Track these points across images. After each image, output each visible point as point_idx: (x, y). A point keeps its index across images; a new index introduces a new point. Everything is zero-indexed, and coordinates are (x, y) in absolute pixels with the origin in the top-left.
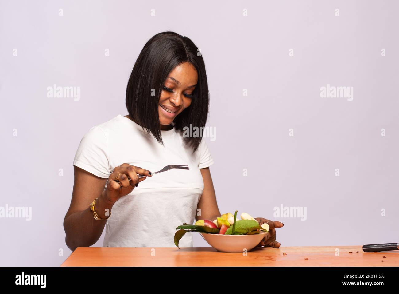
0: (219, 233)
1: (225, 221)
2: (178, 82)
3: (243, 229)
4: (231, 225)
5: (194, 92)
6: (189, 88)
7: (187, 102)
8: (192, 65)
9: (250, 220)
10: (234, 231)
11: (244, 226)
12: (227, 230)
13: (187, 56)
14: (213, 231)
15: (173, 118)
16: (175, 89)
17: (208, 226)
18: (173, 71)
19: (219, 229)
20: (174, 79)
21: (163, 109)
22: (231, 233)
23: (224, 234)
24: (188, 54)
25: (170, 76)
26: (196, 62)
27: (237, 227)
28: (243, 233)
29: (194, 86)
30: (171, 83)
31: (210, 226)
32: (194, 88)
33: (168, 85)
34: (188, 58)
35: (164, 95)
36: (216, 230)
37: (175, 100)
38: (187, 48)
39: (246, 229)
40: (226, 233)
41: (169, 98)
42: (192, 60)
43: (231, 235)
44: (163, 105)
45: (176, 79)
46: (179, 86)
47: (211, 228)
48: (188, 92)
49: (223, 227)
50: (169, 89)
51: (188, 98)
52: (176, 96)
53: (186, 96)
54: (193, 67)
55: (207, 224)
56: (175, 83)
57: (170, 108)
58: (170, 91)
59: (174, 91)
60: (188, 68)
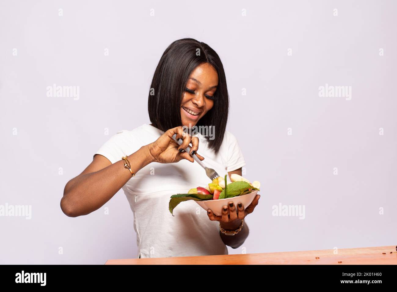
0: (212, 199)
1: (217, 186)
2: (199, 82)
3: (235, 191)
4: (223, 189)
5: (215, 94)
6: (210, 89)
7: (209, 104)
8: (212, 66)
9: (240, 182)
10: (227, 194)
11: (235, 188)
12: (220, 195)
13: (207, 58)
14: (207, 198)
15: (196, 121)
16: (197, 90)
17: (201, 194)
18: (194, 72)
19: (213, 194)
20: (195, 80)
21: (186, 112)
22: (224, 197)
23: (218, 199)
24: (208, 56)
25: (191, 77)
26: (216, 63)
27: (229, 190)
28: (236, 195)
29: (215, 87)
30: (193, 83)
31: (204, 193)
32: (215, 89)
33: (190, 86)
34: (208, 60)
35: (186, 96)
36: (210, 196)
37: (197, 100)
38: (206, 51)
39: (238, 191)
40: (220, 197)
41: (191, 100)
42: (212, 61)
43: (225, 198)
44: (185, 107)
45: (197, 80)
46: (201, 86)
47: (205, 195)
48: (210, 93)
49: (216, 192)
50: (191, 90)
51: (210, 100)
52: (198, 97)
53: (208, 98)
54: (213, 67)
55: (200, 191)
56: (197, 83)
57: (192, 110)
58: (192, 92)
59: (195, 92)
60: (208, 68)
